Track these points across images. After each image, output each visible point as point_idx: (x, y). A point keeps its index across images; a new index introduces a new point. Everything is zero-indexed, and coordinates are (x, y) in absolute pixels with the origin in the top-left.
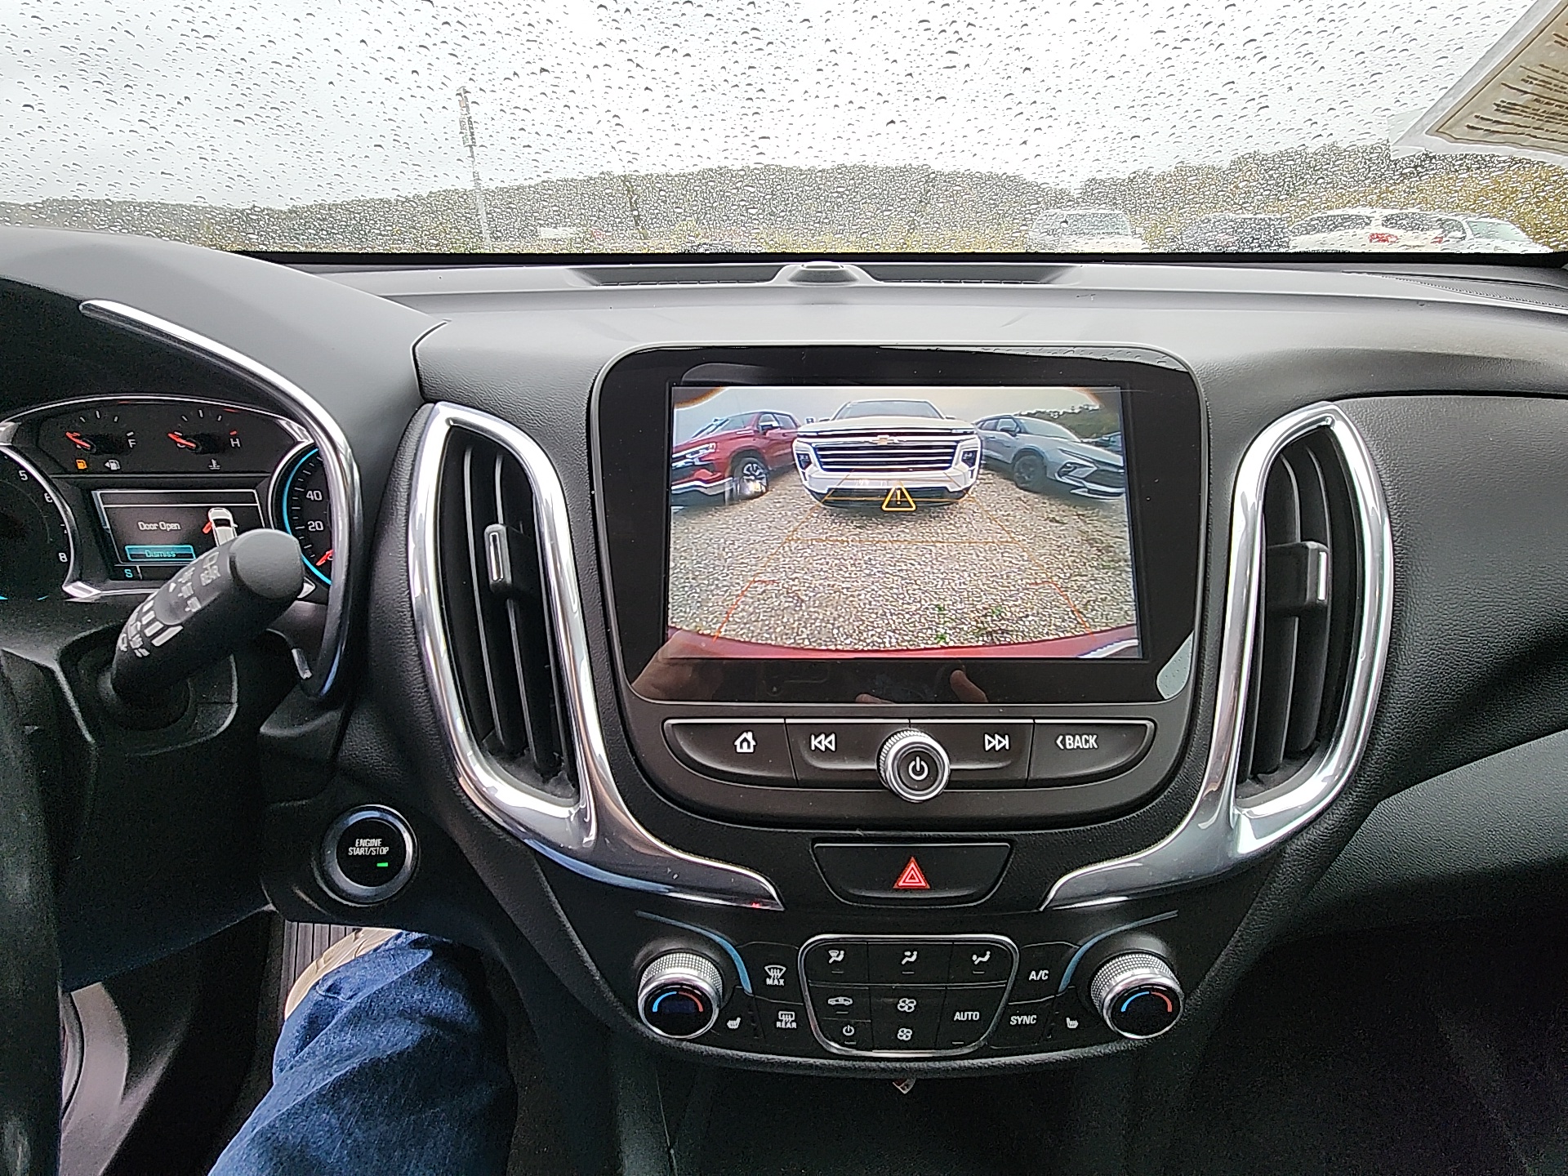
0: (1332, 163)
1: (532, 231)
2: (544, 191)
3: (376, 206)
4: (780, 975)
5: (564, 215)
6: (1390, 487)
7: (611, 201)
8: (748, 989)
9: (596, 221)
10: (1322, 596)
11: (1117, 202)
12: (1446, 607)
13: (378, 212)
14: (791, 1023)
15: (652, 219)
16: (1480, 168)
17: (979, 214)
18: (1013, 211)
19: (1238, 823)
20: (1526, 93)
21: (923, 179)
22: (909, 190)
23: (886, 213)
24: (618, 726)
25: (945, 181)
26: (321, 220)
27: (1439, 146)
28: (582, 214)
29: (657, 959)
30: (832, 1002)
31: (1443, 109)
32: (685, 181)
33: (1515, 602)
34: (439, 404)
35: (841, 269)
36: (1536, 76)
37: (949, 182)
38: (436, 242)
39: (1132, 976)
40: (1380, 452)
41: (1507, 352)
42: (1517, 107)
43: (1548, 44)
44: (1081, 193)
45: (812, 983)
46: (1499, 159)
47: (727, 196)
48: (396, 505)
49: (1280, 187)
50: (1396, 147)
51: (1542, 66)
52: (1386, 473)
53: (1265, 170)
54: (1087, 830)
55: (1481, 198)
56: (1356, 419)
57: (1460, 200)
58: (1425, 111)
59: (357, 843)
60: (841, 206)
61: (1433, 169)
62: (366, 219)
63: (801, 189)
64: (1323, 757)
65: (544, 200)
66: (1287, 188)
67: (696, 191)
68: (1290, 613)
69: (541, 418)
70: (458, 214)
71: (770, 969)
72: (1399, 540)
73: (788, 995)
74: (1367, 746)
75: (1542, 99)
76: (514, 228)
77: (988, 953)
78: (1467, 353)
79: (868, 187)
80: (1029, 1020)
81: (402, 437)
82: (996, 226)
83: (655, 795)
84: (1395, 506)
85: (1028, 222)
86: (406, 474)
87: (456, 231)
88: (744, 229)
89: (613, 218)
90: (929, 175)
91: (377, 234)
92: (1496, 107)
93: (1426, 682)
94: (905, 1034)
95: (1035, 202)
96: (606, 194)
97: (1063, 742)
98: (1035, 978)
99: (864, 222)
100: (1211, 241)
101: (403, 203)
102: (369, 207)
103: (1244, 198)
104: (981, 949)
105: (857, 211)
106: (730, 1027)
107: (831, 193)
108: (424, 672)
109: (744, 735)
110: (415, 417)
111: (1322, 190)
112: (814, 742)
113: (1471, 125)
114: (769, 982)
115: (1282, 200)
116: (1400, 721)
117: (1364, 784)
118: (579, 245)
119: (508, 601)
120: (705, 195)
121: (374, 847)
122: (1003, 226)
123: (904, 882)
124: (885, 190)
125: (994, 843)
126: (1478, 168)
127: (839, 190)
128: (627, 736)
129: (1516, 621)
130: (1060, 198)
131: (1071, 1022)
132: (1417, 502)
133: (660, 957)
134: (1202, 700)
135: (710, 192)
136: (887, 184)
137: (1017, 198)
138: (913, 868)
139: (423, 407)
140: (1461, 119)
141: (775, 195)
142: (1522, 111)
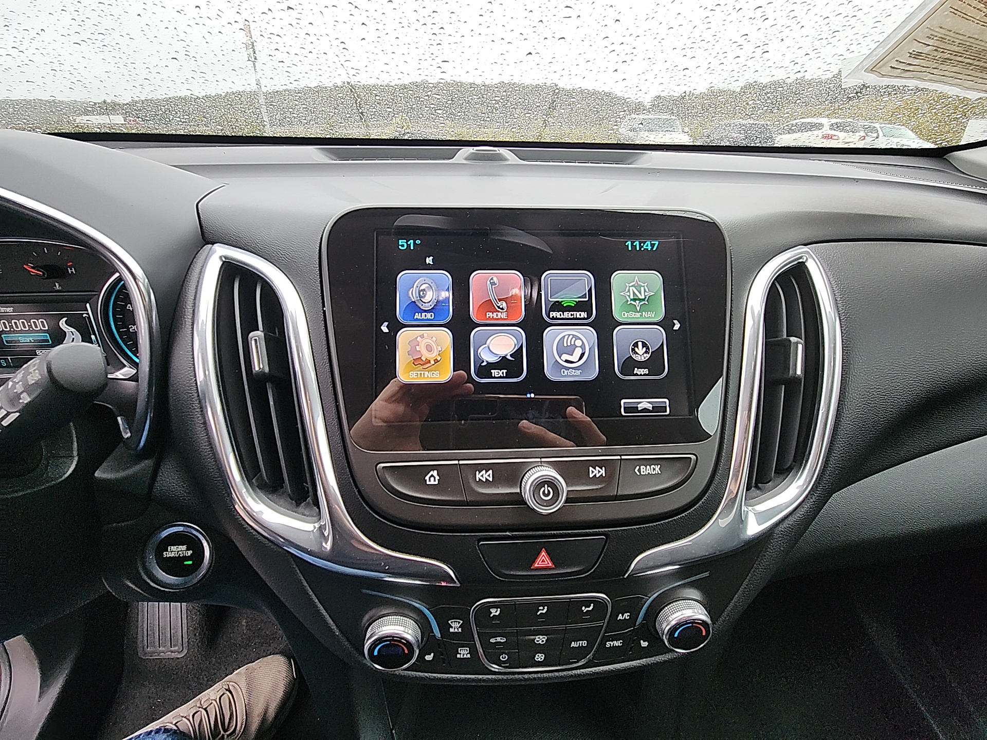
0: (806, 90)
1: (289, 121)
2: (296, 94)
3: (176, 101)
4: (458, 626)
5: (311, 111)
6: (840, 302)
7: (343, 102)
8: (438, 635)
9: (333, 116)
10: (799, 372)
11: (674, 112)
12: (872, 378)
13: (177, 105)
14: (467, 655)
15: (372, 115)
16: (896, 94)
17: (587, 117)
18: (609, 116)
19: (746, 517)
20: (929, 45)
21: (551, 93)
22: (542, 100)
23: (527, 115)
24: (346, 469)
25: (565, 95)
26: (137, 111)
27: (872, 79)
28: (323, 111)
29: (376, 620)
30: (493, 640)
31: (876, 56)
32: (393, 90)
33: (914, 373)
34: (215, 245)
35: (498, 152)
36: (936, 34)
37: (568, 95)
38: (221, 128)
39: (682, 615)
40: (835, 279)
41: (911, 213)
42: (922, 55)
43: (946, 13)
44: (651, 105)
45: (480, 630)
46: (909, 88)
47: (422, 101)
48: (184, 318)
49: (774, 104)
50: (846, 80)
51: (941, 28)
52: (838, 293)
53: (765, 93)
54: (654, 525)
55: (896, 113)
56: (820, 257)
57: (883, 115)
58: (866, 56)
59: (169, 549)
60: (497, 110)
61: (867, 95)
62: (170, 110)
63: (471, 97)
64: (797, 472)
65: (296, 100)
66: (778, 106)
67: (401, 97)
68: (779, 383)
69: (287, 256)
70: (236, 109)
71: (452, 622)
72: (845, 336)
73: (465, 638)
74: (824, 465)
75: (939, 49)
76: (276, 119)
77: (592, 605)
78: (888, 214)
79: (515, 97)
80: (617, 643)
81: (189, 269)
82: (598, 126)
83: (372, 514)
84: (843, 314)
85: (618, 124)
86: (192, 296)
87: (235, 120)
88: (434, 123)
89: (344, 114)
90: (554, 91)
91: (178, 121)
92: (909, 55)
93: (860, 425)
94: (540, 657)
95: (623, 110)
96: (339, 97)
97: (639, 470)
98: (621, 618)
99: (513, 120)
100: (731, 138)
101: (195, 99)
102: (171, 102)
103: (752, 111)
104: (587, 603)
105: (508, 113)
106: (427, 659)
107: (491, 100)
108: (207, 434)
109: (432, 473)
110: (198, 254)
111: (799, 107)
112: (478, 476)
113: (893, 66)
114: (452, 630)
115: (775, 113)
116: (844, 449)
117: (822, 489)
118: (322, 132)
119: (267, 384)
120: (407, 99)
121: (182, 551)
122: (602, 126)
123: (538, 564)
124: (526, 100)
125: (596, 537)
126: (895, 94)
127: (496, 99)
128: (352, 476)
129: (915, 385)
130: (638, 108)
131: (644, 643)
132: (857, 311)
133: (378, 619)
134: (726, 440)
135: (410, 98)
136: (528, 96)
137: (611, 108)
138: (543, 555)
139: (204, 248)
140: (887, 62)
141: (453, 101)
142: (926, 57)
